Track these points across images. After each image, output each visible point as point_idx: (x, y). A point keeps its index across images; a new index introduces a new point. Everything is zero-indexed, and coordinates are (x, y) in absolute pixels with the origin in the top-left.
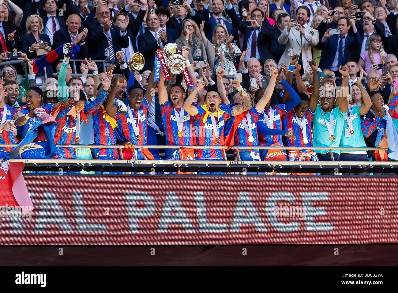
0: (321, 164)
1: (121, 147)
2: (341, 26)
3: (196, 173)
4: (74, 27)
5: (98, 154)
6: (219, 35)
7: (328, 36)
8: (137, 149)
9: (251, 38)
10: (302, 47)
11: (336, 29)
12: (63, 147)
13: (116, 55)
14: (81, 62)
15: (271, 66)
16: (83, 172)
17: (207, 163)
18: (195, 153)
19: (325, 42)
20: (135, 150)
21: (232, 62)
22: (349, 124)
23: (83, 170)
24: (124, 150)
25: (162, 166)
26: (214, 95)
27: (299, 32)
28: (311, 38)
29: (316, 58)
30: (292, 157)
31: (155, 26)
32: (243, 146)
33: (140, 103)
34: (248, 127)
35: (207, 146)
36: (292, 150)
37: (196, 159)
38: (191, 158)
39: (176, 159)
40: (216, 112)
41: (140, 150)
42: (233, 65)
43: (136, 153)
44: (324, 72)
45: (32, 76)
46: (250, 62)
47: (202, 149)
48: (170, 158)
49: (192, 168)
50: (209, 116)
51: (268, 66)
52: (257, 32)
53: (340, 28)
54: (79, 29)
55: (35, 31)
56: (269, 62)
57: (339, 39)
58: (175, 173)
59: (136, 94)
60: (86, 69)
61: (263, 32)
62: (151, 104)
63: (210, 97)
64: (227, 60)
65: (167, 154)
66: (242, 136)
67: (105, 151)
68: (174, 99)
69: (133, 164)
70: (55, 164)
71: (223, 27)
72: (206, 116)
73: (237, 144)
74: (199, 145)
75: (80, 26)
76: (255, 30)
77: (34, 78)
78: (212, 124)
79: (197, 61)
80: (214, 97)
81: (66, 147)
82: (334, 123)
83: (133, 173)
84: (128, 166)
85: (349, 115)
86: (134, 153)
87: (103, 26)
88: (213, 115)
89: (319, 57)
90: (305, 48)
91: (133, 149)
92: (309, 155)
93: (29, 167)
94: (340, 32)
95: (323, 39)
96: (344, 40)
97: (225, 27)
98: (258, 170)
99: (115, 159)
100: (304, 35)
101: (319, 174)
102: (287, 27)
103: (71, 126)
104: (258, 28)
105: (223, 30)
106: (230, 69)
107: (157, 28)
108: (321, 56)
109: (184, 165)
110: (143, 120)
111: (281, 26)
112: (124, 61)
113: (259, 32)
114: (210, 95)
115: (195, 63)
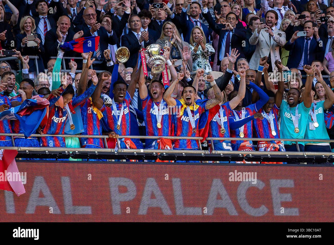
0: (288, 154)
1: (106, 137)
2: (307, 29)
3: (173, 162)
4: (64, 27)
5: (85, 143)
6: (196, 36)
7: (296, 37)
8: (120, 139)
9: (225, 40)
10: (271, 48)
11: (303, 32)
12: (53, 137)
13: (104, 53)
14: (71, 59)
15: (243, 64)
16: (71, 159)
17: (184, 152)
18: (172, 143)
19: (293, 43)
20: (118, 139)
21: (208, 61)
22: (313, 118)
23: (70, 157)
24: (108, 140)
25: (143, 155)
26: (190, 90)
27: (268, 34)
28: (279, 39)
29: (284, 58)
30: (262, 147)
31: (138, 27)
32: (216, 137)
33: (122, 97)
34: (220, 119)
35: (184, 136)
36: (261, 141)
37: (173, 148)
38: (168, 147)
39: (155, 148)
40: (191, 106)
41: (123, 140)
42: (209, 63)
43: (119, 142)
44: (291, 70)
45: (25, 70)
46: (224, 61)
47: (179, 140)
48: (149, 148)
49: (170, 157)
50: (185, 109)
51: (241, 64)
52: (231, 34)
53: (306, 31)
54: (69, 29)
55: (28, 31)
56: (241, 61)
57: (306, 41)
58: (153, 161)
59: (119, 89)
60: (75, 65)
61: (236, 34)
62: (134, 98)
63: (186, 92)
64: (203, 58)
65: (147, 144)
66: (214, 128)
67: (92, 140)
68: (154, 94)
69: (116, 152)
70: (45, 151)
71: (200, 29)
72: (183, 109)
73: (210, 135)
74: (177, 136)
75: (70, 26)
76: (230, 31)
77: (27, 72)
78: (188, 117)
79: (176, 60)
80: (190, 92)
81: (55, 136)
82: (300, 116)
83: (117, 160)
84: (112, 154)
85: (313, 110)
86: (118, 142)
87: (90, 27)
88: (189, 109)
89: (286, 57)
90: (273, 48)
91: (117, 139)
92: (277, 146)
93: (22, 154)
94: (307, 34)
95: (291, 41)
96: (309, 42)
97: (201, 28)
98: (230, 159)
99: (100, 148)
100: (273, 36)
101: (286, 163)
102: (257, 29)
103: (60, 117)
104: (232, 30)
105: (199, 31)
106: (206, 67)
107: (139, 29)
108: (288, 55)
109: (162, 153)
110: (126, 113)
111: (252, 29)
112: (110, 59)
113: (233, 34)
114: (186, 90)
115: (174, 61)
